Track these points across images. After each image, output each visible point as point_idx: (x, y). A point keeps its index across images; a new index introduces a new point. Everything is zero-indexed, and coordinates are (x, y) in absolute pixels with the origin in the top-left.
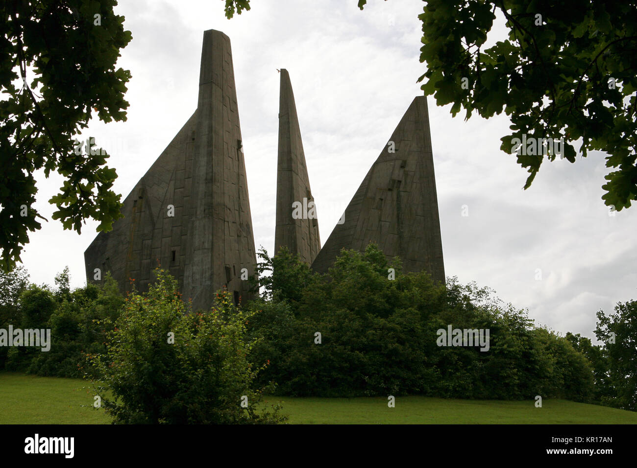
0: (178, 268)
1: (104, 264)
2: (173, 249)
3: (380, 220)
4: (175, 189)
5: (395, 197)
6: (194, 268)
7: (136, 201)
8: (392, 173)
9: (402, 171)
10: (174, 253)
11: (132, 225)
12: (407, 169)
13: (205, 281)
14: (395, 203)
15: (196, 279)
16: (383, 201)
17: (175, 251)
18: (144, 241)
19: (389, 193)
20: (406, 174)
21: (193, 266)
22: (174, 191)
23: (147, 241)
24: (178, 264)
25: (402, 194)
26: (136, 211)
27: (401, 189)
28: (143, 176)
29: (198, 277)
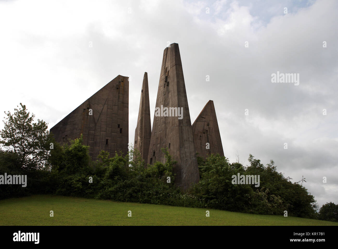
0: (110, 148)
1: (63, 138)
2: (107, 138)
3: (201, 145)
4: (107, 109)
5: (206, 136)
6: (186, 150)
7: (84, 109)
8: (204, 127)
9: (208, 126)
10: (107, 140)
11: (83, 121)
12: (209, 126)
13: (193, 157)
14: (206, 139)
15: (188, 156)
16: (202, 137)
17: (108, 139)
18: (90, 131)
19: (204, 134)
20: (209, 128)
21: (184, 149)
22: (107, 110)
23: (91, 131)
24: (110, 146)
25: (209, 136)
26: (85, 115)
27: (208, 134)
28: (89, 98)
29: (188, 154)
